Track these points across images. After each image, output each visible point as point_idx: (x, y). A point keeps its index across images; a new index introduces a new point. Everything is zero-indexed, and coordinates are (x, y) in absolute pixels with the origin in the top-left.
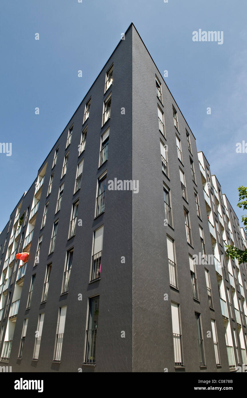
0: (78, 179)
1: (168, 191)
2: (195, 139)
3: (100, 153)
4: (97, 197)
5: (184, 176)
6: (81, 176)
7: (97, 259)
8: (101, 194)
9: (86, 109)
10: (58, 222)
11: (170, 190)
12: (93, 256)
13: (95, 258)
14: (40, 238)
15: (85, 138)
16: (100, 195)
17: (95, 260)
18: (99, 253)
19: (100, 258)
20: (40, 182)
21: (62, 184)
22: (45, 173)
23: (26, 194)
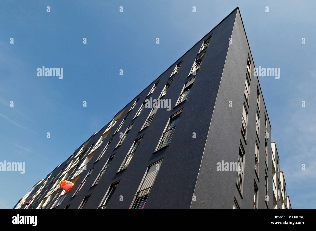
0: (149, 119)
1: (243, 154)
2: (271, 128)
3: (180, 96)
4: (164, 132)
5: (259, 152)
6: (153, 116)
7: (142, 197)
8: (170, 130)
9: (176, 68)
10: (114, 156)
11: (245, 154)
12: (138, 193)
13: (140, 195)
14: (91, 170)
15: (168, 87)
16: (168, 130)
17: (139, 198)
18: (147, 189)
19: (146, 196)
20: (112, 124)
21: (132, 124)
22: (120, 117)
23: (96, 134)
